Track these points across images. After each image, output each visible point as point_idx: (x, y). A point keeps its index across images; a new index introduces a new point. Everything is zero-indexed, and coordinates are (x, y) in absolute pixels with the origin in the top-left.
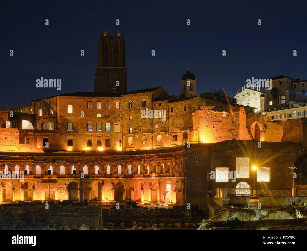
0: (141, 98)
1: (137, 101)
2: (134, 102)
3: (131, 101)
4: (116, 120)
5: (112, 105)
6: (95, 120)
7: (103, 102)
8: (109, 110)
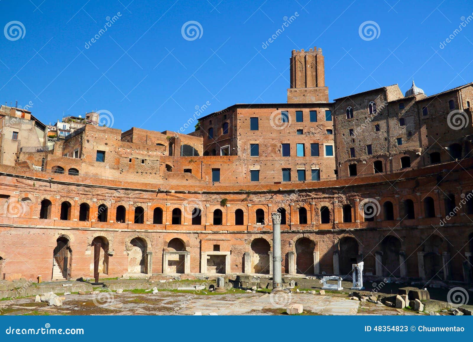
0: (367, 100)
1: (361, 105)
2: (355, 107)
3: (351, 107)
4: (327, 139)
5: (319, 116)
6: (294, 140)
7: (306, 111)
8: (315, 124)
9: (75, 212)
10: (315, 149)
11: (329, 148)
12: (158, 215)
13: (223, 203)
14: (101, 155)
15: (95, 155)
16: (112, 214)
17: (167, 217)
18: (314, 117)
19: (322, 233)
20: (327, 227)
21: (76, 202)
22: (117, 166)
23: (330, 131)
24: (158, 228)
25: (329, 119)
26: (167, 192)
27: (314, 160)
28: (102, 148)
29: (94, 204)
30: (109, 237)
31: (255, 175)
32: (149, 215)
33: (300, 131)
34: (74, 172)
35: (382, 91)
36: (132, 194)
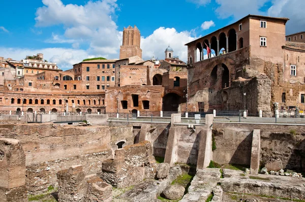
2: (121, 64)
4: (112, 75)
5: (110, 66)
6: (101, 75)
7: (106, 65)
8: (109, 69)
9: (22, 102)
10: (108, 78)
11: (113, 78)
12: (48, 102)
13: (68, 98)
14: (30, 84)
15: (28, 84)
16: (34, 102)
17: (51, 102)
18: (108, 67)
19: (93, 107)
20: (95, 106)
21: (22, 98)
22: (36, 87)
23: (114, 72)
24: (48, 105)
25: (114, 67)
26: (51, 95)
27: (108, 82)
28: (30, 82)
29: (28, 99)
30: (33, 108)
31: (88, 87)
32: (45, 102)
33: (103, 72)
34: (22, 89)
35: (127, 60)
36: (40, 96)
